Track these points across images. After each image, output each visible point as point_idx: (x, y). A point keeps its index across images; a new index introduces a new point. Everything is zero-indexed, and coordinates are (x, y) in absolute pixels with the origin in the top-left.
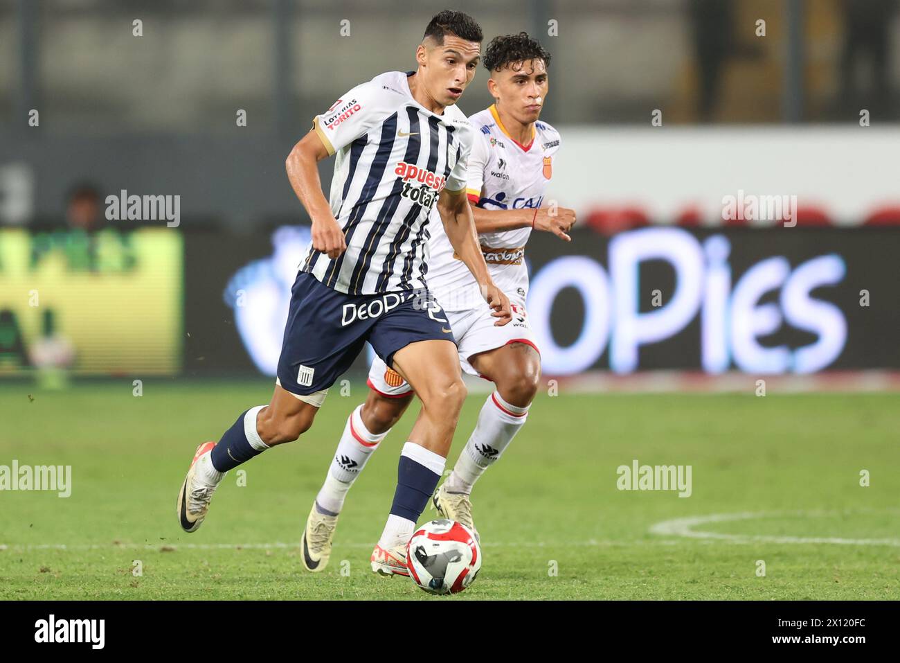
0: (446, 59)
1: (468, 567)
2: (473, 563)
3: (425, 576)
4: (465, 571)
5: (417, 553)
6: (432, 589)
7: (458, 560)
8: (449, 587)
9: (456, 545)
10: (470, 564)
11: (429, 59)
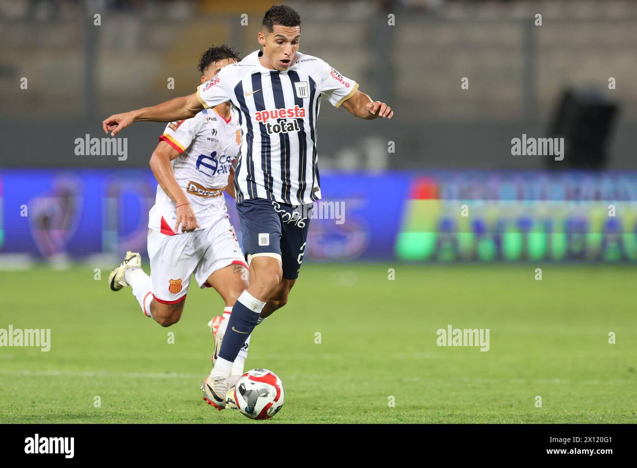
0: (276, 41)
1: (272, 402)
2: (276, 400)
3: (243, 403)
4: (270, 405)
5: (240, 388)
6: (247, 413)
7: (265, 396)
8: (258, 413)
9: (266, 386)
10: (274, 400)
11: (266, 41)
